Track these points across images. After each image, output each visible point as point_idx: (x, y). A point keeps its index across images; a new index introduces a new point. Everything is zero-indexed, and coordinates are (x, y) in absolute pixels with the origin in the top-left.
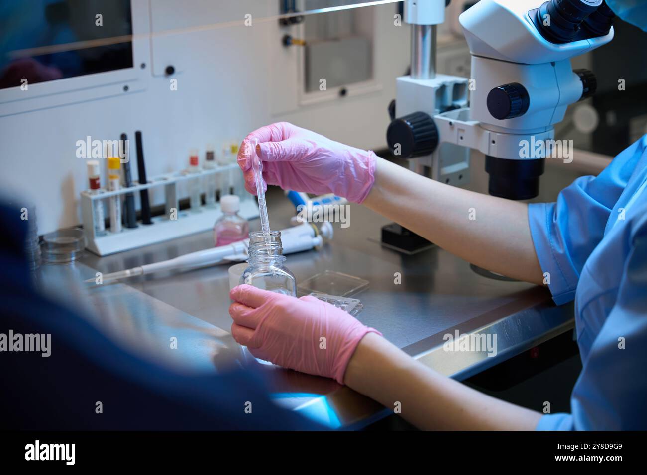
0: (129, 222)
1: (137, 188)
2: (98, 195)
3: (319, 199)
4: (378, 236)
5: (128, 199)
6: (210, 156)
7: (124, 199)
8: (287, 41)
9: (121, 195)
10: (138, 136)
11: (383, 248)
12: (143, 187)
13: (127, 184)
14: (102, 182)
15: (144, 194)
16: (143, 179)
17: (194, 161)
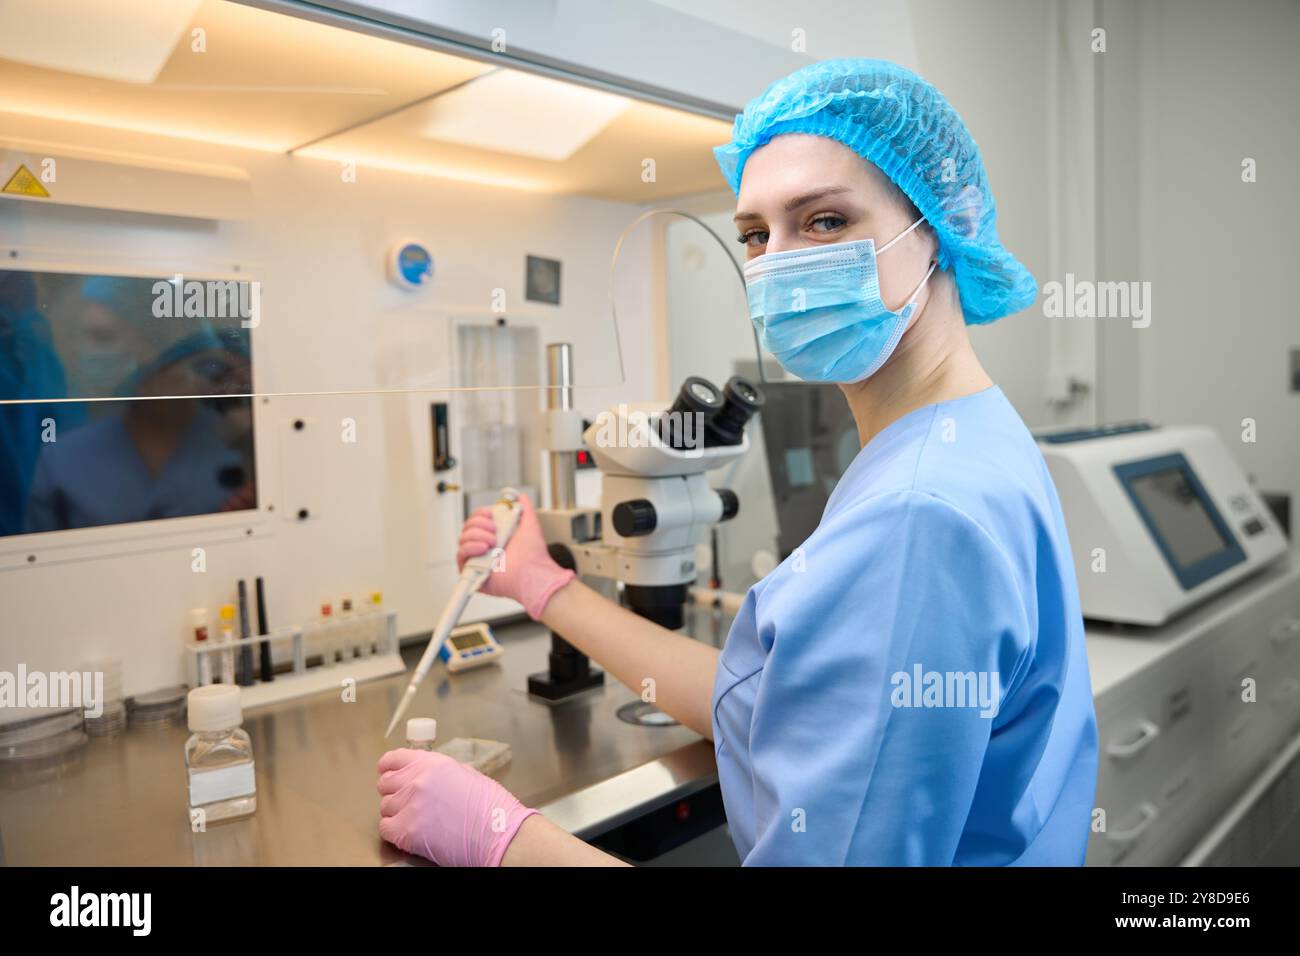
0: (243, 679)
1: (255, 639)
2: (202, 647)
3: (468, 651)
4: (524, 687)
5: (244, 653)
6: (347, 606)
7: (239, 652)
8: (441, 488)
9: (235, 648)
10: (259, 583)
11: (531, 699)
12: (264, 638)
13: (245, 634)
14: (210, 632)
15: (265, 646)
16: (263, 630)
17: (326, 611)
